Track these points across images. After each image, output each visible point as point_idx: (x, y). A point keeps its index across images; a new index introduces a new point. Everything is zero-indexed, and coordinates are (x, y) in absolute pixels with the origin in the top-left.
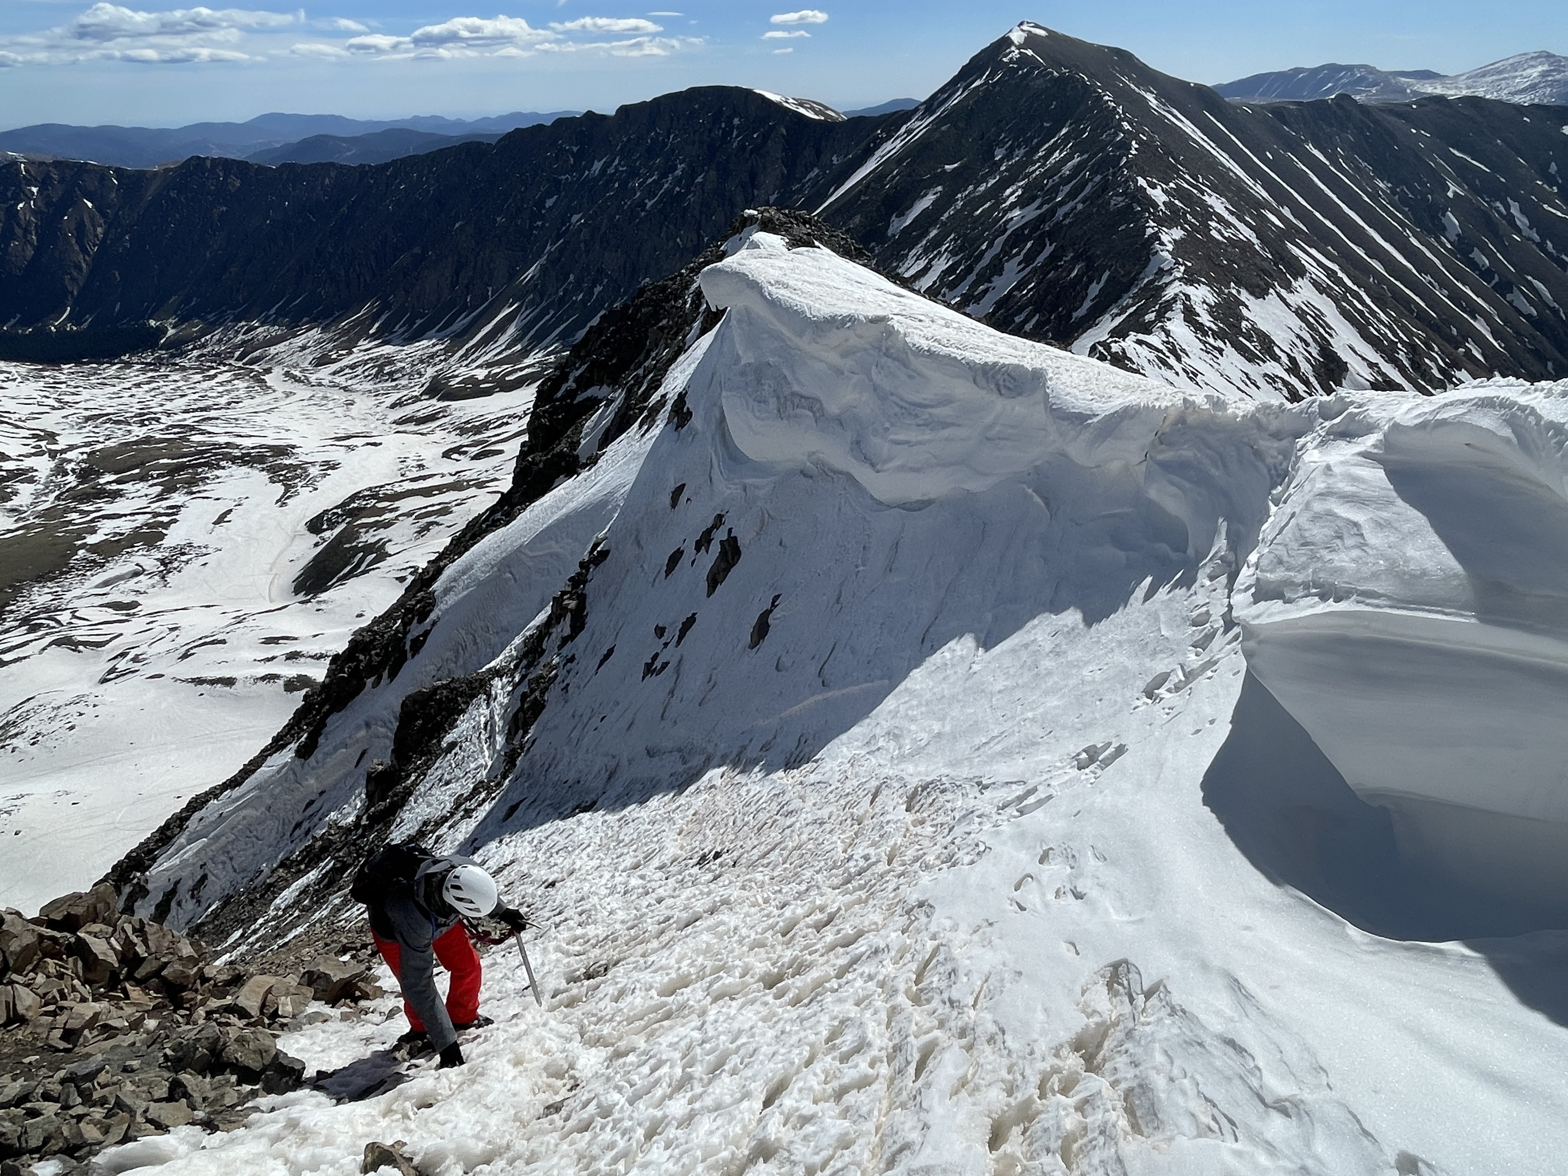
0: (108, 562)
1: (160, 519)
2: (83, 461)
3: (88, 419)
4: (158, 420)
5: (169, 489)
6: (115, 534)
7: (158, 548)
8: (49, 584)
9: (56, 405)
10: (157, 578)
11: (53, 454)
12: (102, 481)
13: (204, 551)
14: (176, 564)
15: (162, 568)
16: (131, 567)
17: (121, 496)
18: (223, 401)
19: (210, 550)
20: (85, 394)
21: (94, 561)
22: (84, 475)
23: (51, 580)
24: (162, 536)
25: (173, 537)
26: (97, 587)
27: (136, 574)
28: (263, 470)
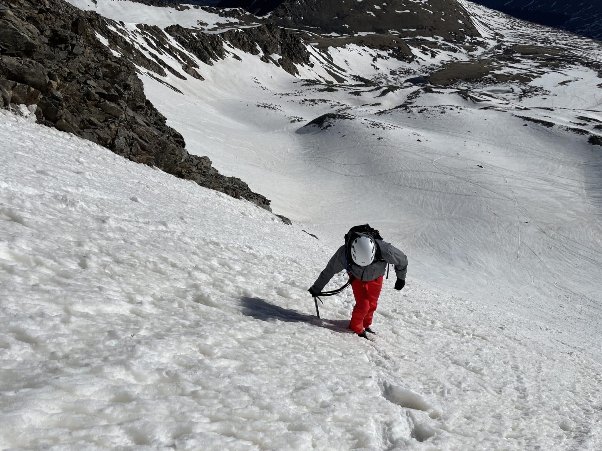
0: (499, 83)
1: (533, 74)
2: (510, 47)
3: (520, 35)
4: (551, 44)
5: (543, 66)
6: (509, 73)
7: (525, 85)
8: (469, 83)
9: (510, 28)
10: (517, 97)
11: (499, 41)
12: (514, 55)
13: (548, 93)
14: (530, 94)
15: (522, 93)
16: (508, 88)
17: (519, 62)
18: (584, 47)
19: (551, 94)
20: (524, 28)
21: (493, 81)
22: (506, 51)
23: (471, 82)
24: (530, 81)
25: (535, 83)
26: (488, 91)
27: (508, 92)
28: (596, 71)
